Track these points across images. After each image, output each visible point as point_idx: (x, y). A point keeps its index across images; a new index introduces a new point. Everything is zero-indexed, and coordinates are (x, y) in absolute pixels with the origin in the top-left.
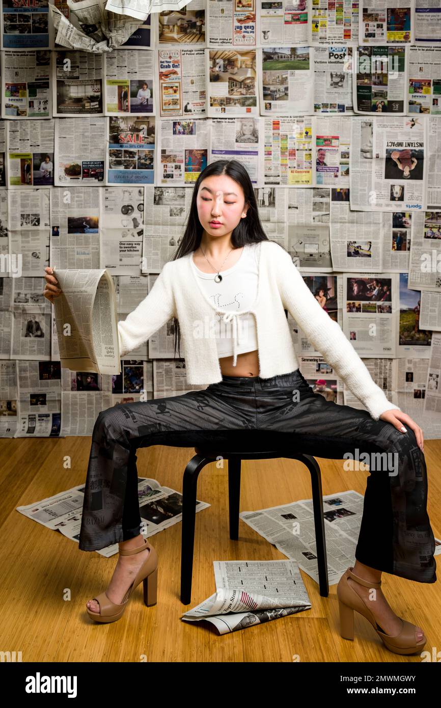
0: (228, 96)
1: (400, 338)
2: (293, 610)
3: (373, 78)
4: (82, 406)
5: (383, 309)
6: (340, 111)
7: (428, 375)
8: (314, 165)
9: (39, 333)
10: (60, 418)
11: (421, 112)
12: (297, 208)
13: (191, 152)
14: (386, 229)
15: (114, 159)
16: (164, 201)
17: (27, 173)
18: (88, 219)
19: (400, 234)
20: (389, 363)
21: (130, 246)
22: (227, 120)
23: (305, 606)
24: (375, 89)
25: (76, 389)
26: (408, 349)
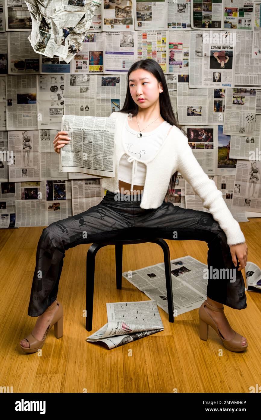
0: (115, 18)
1: (218, 163)
2: (153, 332)
3: (203, 7)
4: (28, 208)
5: (208, 147)
6: (183, 27)
7: (235, 185)
8: (168, 61)
9: (1, 165)
10: (15, 216)
11: (231, 28)
13: (93, 53)
14: (210, 99)
16: (77, 83)
18: (30, 95)
19: (219, 102)
21: (56, 111)
22: (115, 33)
23: (160, 329)
24: (204, 13)
25: (24, 198)
26: (223, 170)
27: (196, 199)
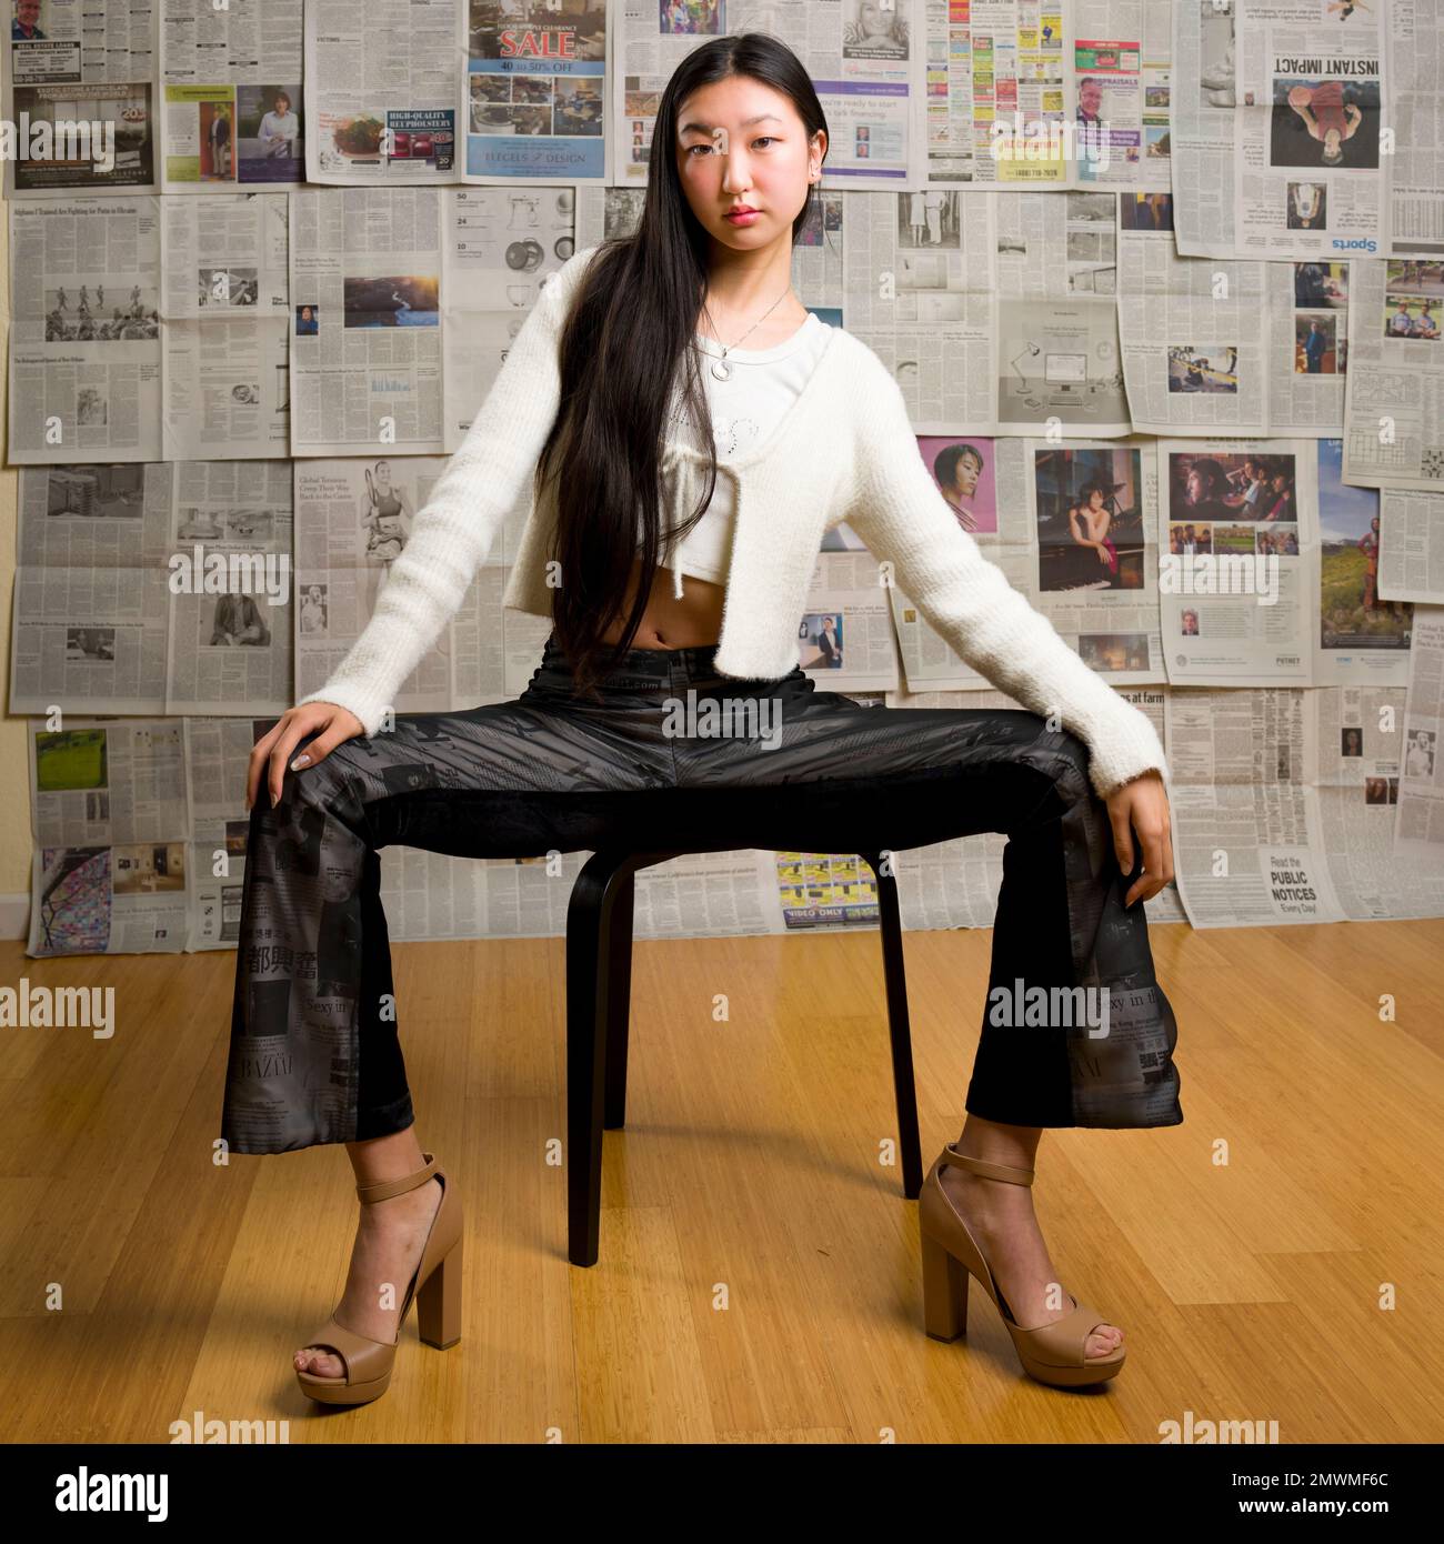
1: (1324, 627)
5: (1273, 543)
7: (1406, 734)
9: (254, 632)
12: (1023, 250)
14: (1279, 310)
15: (485, 103)
17: (219, 145)
18: (407, 283)
19: (1318, 326)
20: (1292, 702)
26: (1346, 660)
27: (1220, 802)
